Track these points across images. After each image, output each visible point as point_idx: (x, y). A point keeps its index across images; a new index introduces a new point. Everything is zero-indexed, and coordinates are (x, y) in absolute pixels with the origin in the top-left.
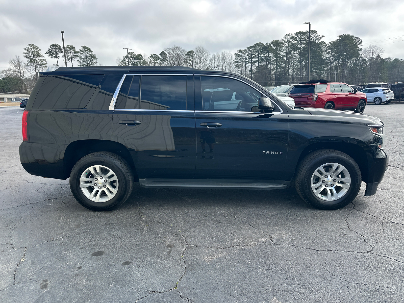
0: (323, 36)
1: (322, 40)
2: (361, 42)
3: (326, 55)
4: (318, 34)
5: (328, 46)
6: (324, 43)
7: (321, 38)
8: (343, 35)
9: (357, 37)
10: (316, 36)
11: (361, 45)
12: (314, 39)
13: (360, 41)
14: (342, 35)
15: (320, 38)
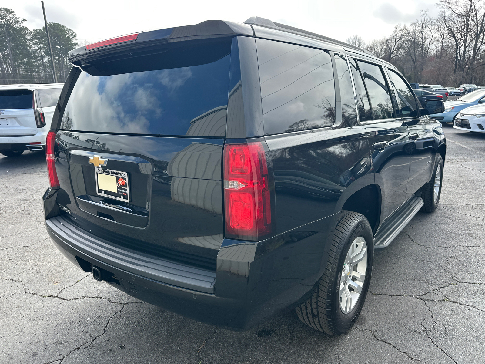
0: (24, 20)
1: (24, 24)
2: (75, 36)
3: (33, 47)
4: (17, 16)
5: (33, 34)
6: (27, 29)
7: (22, 22)
8: (52, 22)
9: (69, 29)
10: (13, 18)
11: (76, 39)
12: (11, 21)
13: (74, 34)
14: (50, 22)
15: (20, 22)
